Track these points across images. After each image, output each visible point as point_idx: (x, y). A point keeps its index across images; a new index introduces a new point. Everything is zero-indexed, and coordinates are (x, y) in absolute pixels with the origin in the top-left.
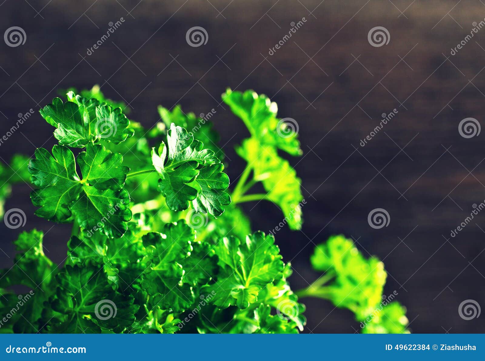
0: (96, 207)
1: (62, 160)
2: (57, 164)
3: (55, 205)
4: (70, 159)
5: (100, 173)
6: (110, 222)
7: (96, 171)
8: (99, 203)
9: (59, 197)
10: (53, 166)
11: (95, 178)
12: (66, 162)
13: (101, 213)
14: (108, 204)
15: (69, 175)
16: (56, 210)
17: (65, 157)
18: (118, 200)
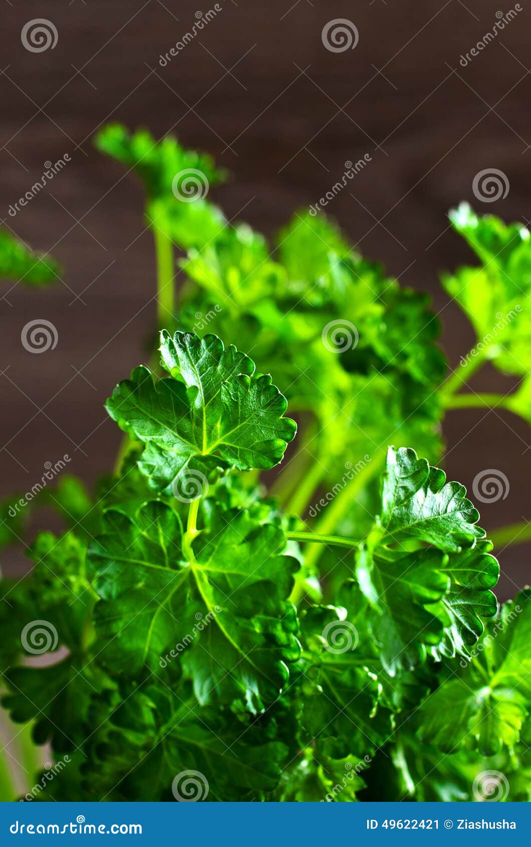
0: (227, 635)
1: (156, 532)
2: (146, 542)
3: (144, 637)
4: (172, 528)
5: (237, 562)
6: (254, 665)
7: (227, 556)
8: (233, 626)
9: (152, 616)
10: (137, 542)
11: (225, 572)
12: (165, 538)
13: (236, 646)
14: (251, 628)
15: (169, 561)
16: (147, 649)
17: (162, 525)
18: (271, 621)
